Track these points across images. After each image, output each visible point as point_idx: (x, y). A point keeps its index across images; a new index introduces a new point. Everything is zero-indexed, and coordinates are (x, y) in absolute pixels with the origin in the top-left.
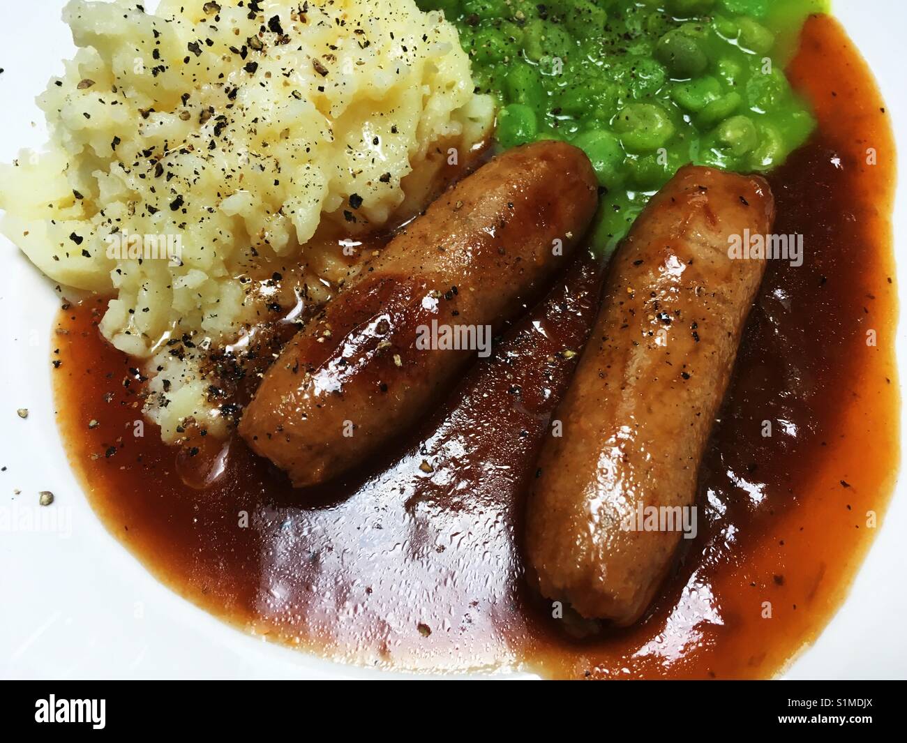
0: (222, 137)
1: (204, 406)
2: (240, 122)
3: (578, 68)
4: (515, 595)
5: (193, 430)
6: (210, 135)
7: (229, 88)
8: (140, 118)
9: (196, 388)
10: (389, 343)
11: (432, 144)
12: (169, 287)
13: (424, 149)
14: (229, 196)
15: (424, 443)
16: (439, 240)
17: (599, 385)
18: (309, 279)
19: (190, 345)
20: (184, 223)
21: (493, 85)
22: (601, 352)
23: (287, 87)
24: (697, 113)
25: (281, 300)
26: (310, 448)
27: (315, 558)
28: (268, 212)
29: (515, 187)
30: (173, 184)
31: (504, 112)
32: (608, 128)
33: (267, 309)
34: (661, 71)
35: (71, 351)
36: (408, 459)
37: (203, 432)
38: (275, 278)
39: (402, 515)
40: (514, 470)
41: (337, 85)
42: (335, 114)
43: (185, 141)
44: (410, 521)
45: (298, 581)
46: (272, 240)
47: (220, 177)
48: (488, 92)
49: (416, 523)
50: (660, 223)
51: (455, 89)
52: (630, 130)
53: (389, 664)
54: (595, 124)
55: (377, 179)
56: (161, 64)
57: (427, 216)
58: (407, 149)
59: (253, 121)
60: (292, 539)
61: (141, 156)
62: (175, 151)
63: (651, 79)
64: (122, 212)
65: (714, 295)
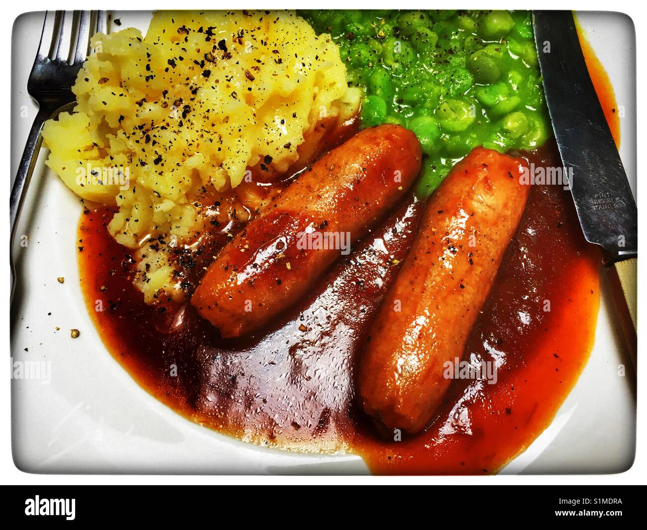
0: (187, 119)
1: (170, 282)
2: (199, 111)
3: (417, 72)
4: (350, 408)
5: (163, 297)
6: (179, 117)
7: (192, 86)
8: (137, 106)
9: (166, 271)
10: (284, 256)
11: (318, 122)
12: (151, 207)
13: (313, 126)
14: (191, 156)
15: (302, 313)
16: (318, 190)
17: (409, 290)
18: (237, 206)
19: (163, 243)
20: (162, 172)
21: (361, 81)
22: (412, 267)
23: (229, 88)
24: (491, 108)
25: (219, 219)
26: (233, 316)
27: (234, 379)
28: (213, 166)
29: (368, 157)
30: (156, 148)
31: (367, 101)
32: (432, 115)
33: (210, 224)
34: (470, 78)
35: (89, 241)
36: (292, 323)
37: (169, 298)
38: (216, 205)
39: (287, 356)
40: (356, 333)
41: (259, 89)
42: (258, 106)
43: (164, 120)
44: (291, 361)
45: (223, 392)
46: (215, 184)
47: (185, 144)
48: (357, 85)
49: (294, 362)
50: (457, 186)
51: (335, 87)
52: (447, 118)
53: (274, 444)
54: (424, 112)
55: (282, 147)
56: (151, 74)
57: (312, 172)
58: (302, 128)
59: (207, 111)
60: (220, 367)
61: (136, 128)
62: (158, 127)
63: (463, 83)
64: (124, 161)
65: (485, 236)
